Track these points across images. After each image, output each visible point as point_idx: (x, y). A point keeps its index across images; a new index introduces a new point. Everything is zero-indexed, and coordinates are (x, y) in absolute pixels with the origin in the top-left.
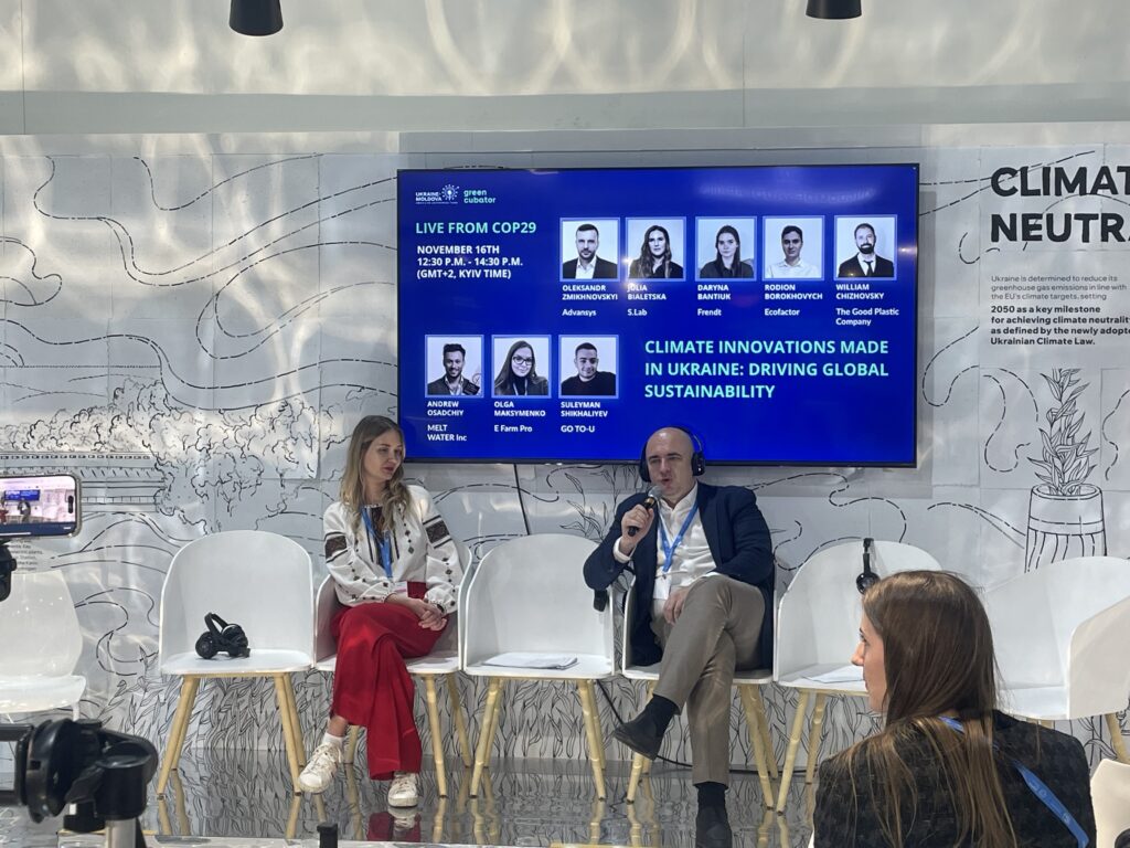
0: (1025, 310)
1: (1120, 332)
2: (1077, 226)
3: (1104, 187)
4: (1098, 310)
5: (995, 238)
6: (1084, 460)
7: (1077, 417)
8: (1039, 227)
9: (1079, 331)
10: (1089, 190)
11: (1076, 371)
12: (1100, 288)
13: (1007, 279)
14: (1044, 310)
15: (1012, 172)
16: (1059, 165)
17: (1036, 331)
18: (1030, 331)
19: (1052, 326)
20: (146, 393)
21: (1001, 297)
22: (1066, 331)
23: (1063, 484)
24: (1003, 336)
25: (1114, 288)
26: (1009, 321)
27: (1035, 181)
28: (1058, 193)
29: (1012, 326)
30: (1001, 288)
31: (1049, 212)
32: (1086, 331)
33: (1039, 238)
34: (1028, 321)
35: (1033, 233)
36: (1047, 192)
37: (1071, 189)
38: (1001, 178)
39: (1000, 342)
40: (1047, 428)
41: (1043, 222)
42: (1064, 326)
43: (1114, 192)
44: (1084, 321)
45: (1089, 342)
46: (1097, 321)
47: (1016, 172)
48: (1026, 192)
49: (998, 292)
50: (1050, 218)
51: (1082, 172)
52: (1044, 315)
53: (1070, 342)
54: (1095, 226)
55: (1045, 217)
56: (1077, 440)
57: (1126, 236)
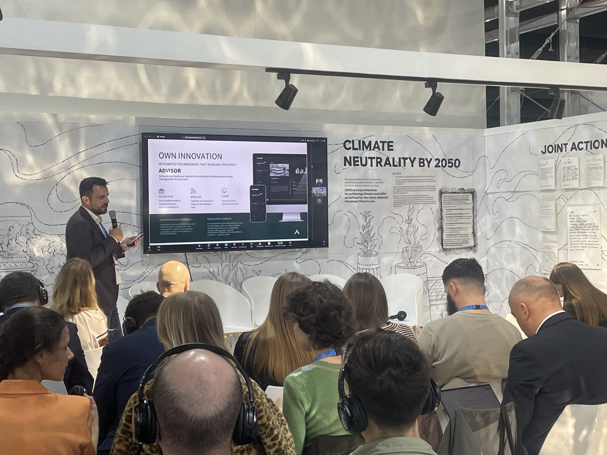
0: (355, 190)
1: (382, 198)
2: (369, 161)
3: (376, 148)
4: (376, 190)
5: (345, 165)
6: (373, 243)
7: (371, 228)
8: (358, 161)
9: (371, 198)
10: (372, 148)
11: (370, 211)
12: (377, 183)
13: (349, 180)
14: (361, 190)
15: (350, 142)
16: (363, 140)
17: (358, 198)
18: (356, 198)
19: (363, 196)
20: (25, 228)
21: (348, 186)
22: (367, 198)
23: (368, 251)
24: (348, 200)
25: (380, 183)
26: (350, 194)
27: (356, 146)
28: (363, 149)
29: (351, 196)
30: (348, 183)
31: (361, 156)
32: (373, 198)
33: (358, 165)
34: (356, 194)
35: (356, 163)
36: (360, 149)
37: (367, 148)
38: (347, 143)
39: (348, 202)
40: (362, 232)
41: (359, 159)
42: (367, 196)
43: (379, 150)
44: (372, 194)
45: (374, 201)
46: (376, 194)
47: (351, 141)
48: (354, 149)
49: (347, 184)
50: (361, 158)
51: (370, 142)
52: (360, 192)
53: (368, 201)
54: (374, 161)
56: (371, 236)
57: (383, 165)
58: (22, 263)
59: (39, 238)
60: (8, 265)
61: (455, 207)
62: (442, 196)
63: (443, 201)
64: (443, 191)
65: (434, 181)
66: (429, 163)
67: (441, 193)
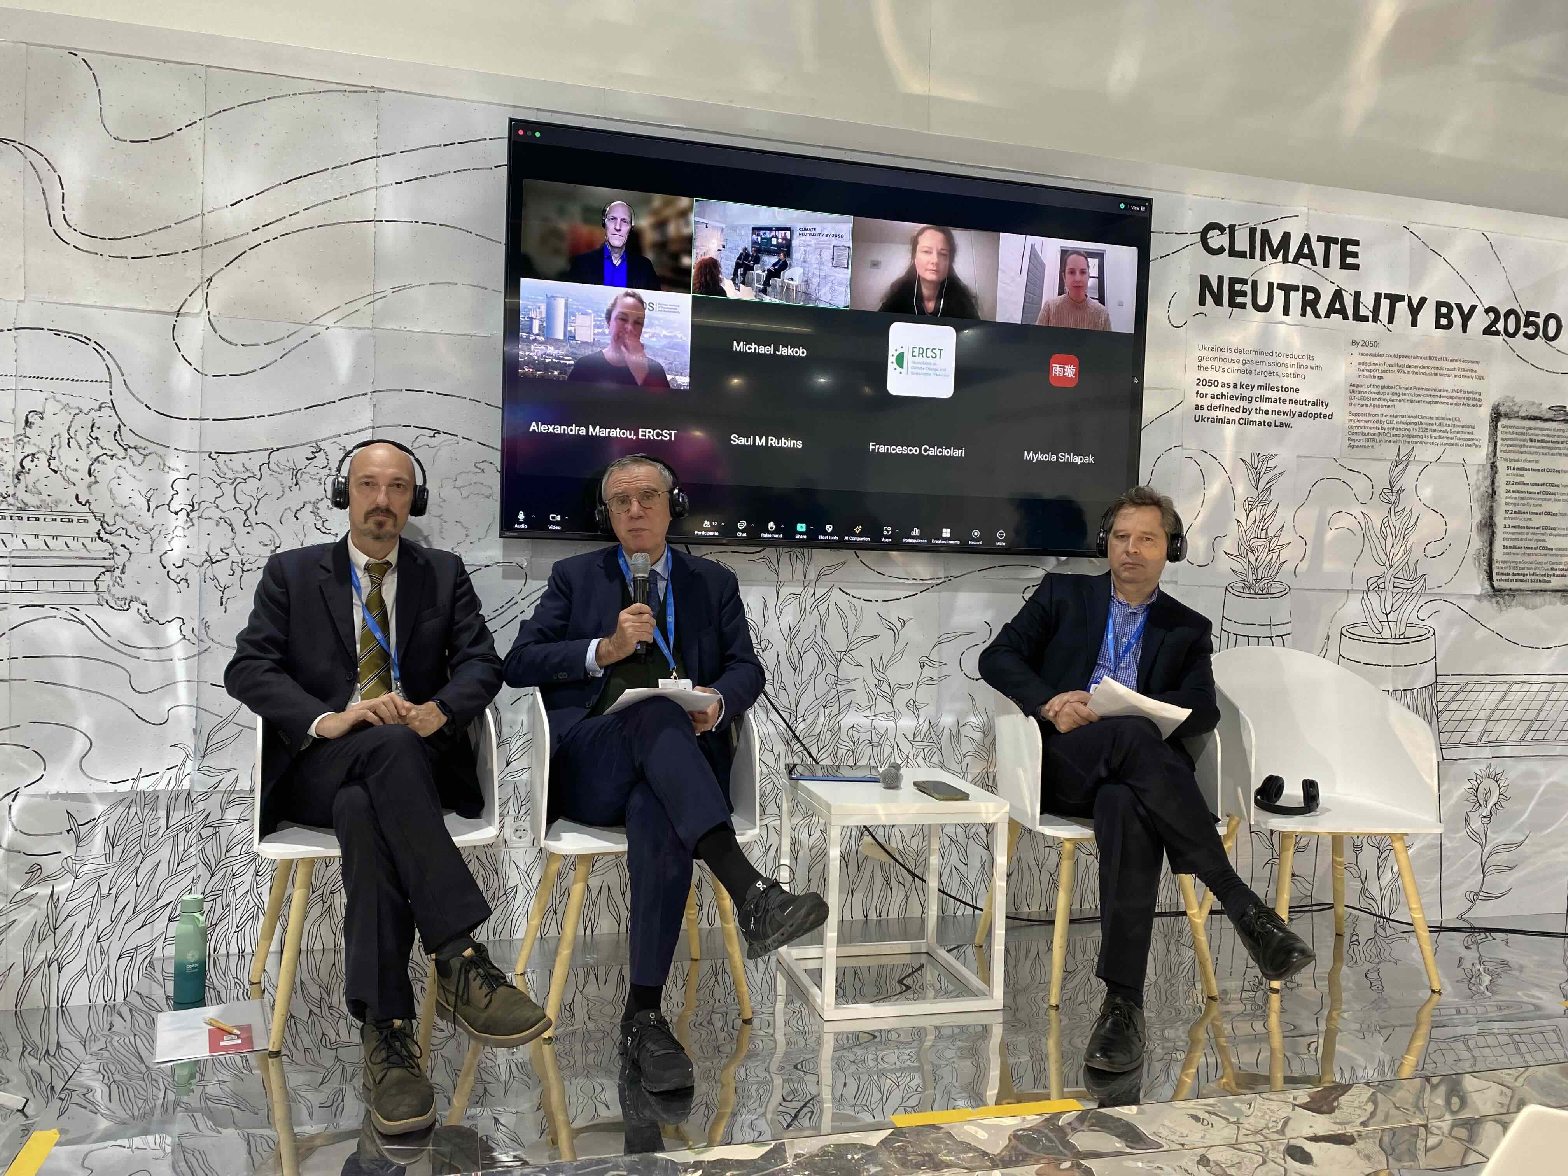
0: (1229, 386)
1: (1315, 416)
2: (1279, 295)
3: (1306, 257)
4: (1297, 391)
5: (1202, 302)
6: (1275, 555)
7: (1271, 508)
8: (1244, 294)
9: (1279, 413)
10: (1291, 258)
11: (1273, 456)
12: (1299, 366)
13: (1213, 349)
14: (1247, 386)
15: (1222, 229)
16: (1265, 227)
17: (1238, 410)
18: (1232, 410)
19: (1254, 405)
20: (87, 421)
21: (1206, 369)
22: (1267, 412)
23: (1256, 580)
24: (1206, 413)
25: (1312, 368)
26: (1213, 397)
27: (1242, 244)
28: (1263, 258)
29: (1216, 402)
30: (1207, 359)
31: (1254, 278)
32: (1285, 413)
33: (1243, 306)
34: (1231, 397)
35: (1239, 300)
36: (1252, 256)
37: (1275, 255)
38: (1211, 233)
39: (1203, 420)
40: (1243, 520)
41: (1248, 288)
42: (1265, 406)
43: (1314, 263)
44: (1284, 401)
45: (1288, 425)
46: (1296, 402)
47: (1225, 229)
48: (1233, 253)
49: (1204, 363)
50: (1255, 284)
51: (1286, 237)
52: (1247, 393)
53: (1269, 424)
54: (1296, 298)
55: (1250, 282)
56: (1271, 534)
57: (1323, 314)
58: (70, 541)
59: (138, 459)
60: (17, 543)
61: (1537, 462)
62: (1499, 424)
63: (1499, 442)
64: (1502, 409)
65: (1478, 377)
66: (1466, 318)
67: (1497, 416)
